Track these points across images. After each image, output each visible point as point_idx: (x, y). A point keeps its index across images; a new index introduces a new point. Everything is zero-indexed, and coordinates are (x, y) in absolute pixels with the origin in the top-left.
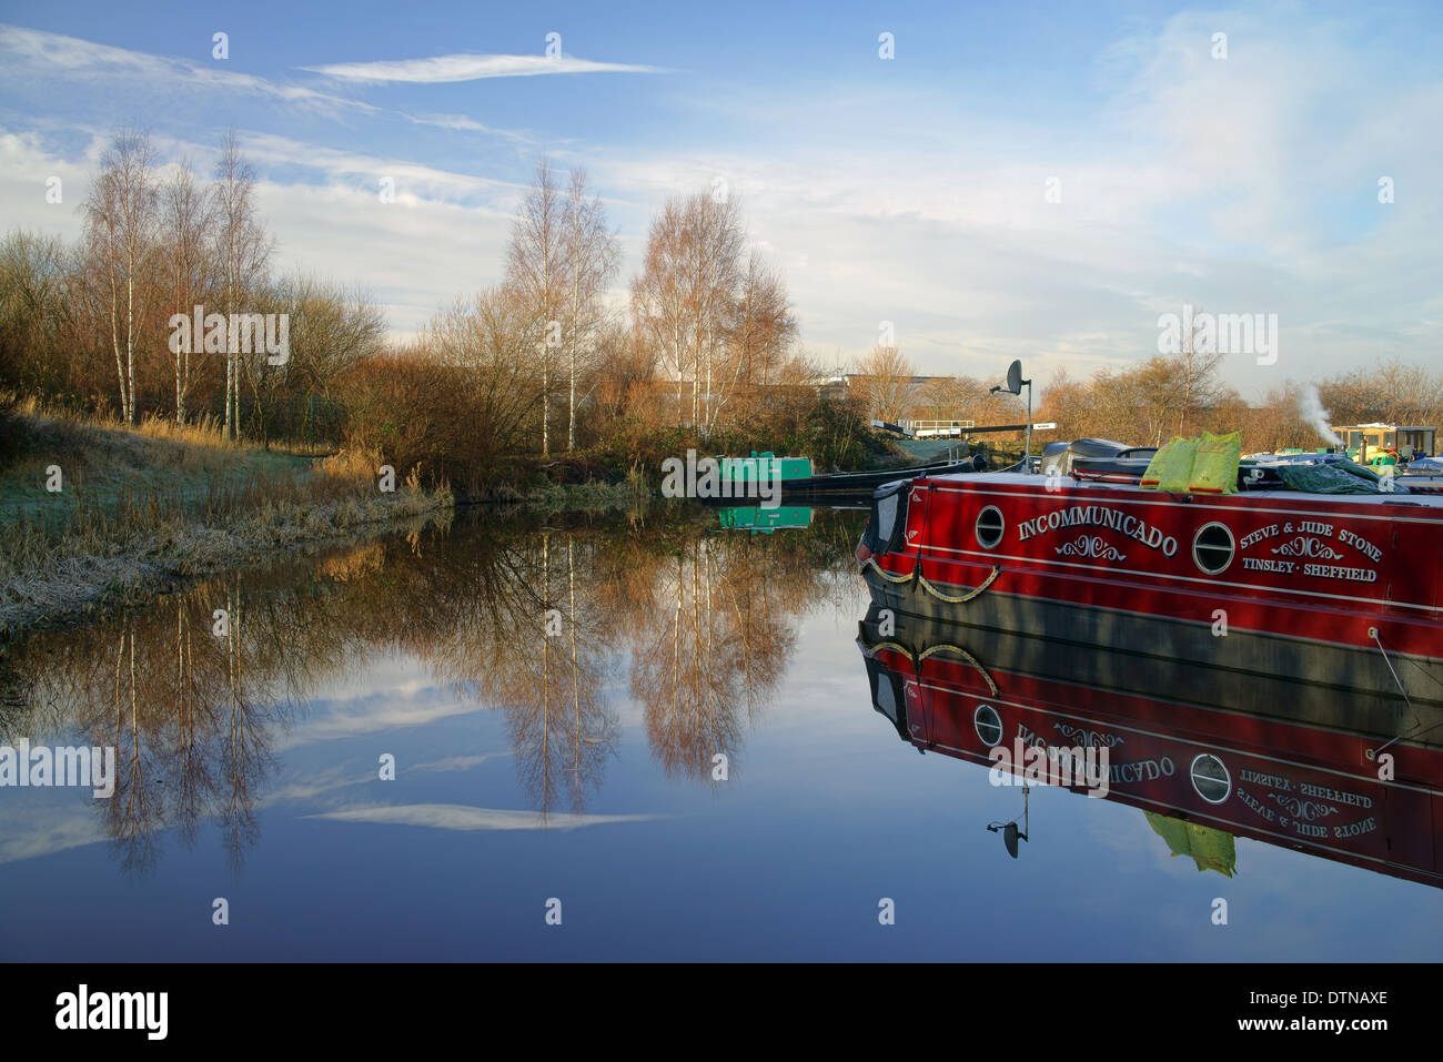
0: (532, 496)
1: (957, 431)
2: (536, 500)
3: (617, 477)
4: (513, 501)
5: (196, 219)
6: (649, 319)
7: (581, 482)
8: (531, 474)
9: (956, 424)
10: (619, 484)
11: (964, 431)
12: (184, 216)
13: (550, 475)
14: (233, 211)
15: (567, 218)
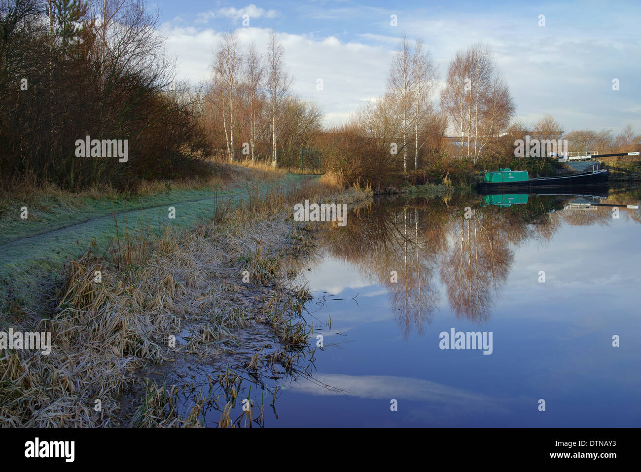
0: (403, 191)
1: (590, 157)
2: (405, 193)
3: (438, 182)
4: (395, 193)
5: (257, 70)
6: (449, 108)
7: (422, 184)
8: (401, 181)
9: (589, 154)
10: (440, 184)
11: (593, 157)
12: (252, 68)
13: (410, 181)
14: (274, 66)
15: (415, 62)
